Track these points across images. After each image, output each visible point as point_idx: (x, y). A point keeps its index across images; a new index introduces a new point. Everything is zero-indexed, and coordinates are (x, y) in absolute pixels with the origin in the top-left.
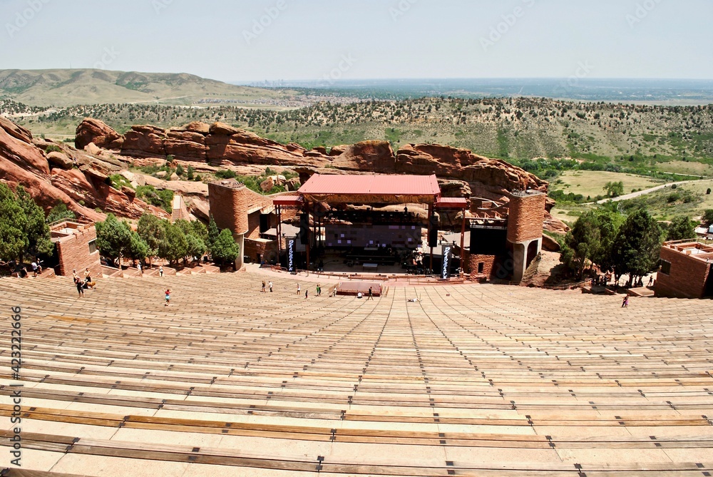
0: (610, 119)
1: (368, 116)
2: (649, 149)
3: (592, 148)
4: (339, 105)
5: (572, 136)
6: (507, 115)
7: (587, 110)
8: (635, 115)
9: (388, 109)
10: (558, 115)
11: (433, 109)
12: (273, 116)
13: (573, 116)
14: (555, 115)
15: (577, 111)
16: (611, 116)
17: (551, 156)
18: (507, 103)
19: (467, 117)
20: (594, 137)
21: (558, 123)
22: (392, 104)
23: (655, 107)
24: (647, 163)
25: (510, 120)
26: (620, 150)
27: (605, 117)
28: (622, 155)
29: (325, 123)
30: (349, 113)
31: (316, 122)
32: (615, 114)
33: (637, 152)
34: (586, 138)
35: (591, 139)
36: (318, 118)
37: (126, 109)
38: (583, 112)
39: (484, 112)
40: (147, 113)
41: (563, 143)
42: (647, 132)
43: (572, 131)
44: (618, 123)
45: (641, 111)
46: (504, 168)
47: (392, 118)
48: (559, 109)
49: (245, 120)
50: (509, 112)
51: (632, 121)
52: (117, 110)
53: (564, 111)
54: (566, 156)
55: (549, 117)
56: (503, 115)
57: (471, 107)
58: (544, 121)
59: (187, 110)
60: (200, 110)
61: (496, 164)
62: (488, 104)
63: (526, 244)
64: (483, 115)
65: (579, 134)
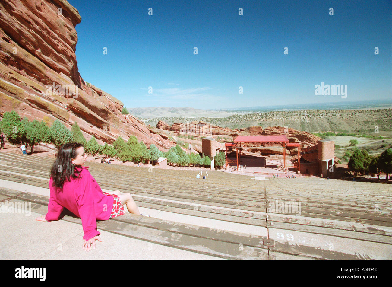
0: (347, 116)
1: (251, 119)
2: (367, 127)
3: (340, 127)
4: (241, 116)
5: (331, 123)
6: (304, 116)
7: (337, 113)
8: (358, 114)
9: (258, 116)
10: (324, 115)
11: (275, 115)
12: (218, 120)
13: (331, 116)
14: (323, 116)
15: (332, 114)
16: (347, 115)
17: (323, 131)
18: (303, 112)
19: (288, 118)
20: (341, 123)
21: (325, 119)
22: (260, 114)
23: (368, 110)
24: (367, 132)
25: (305, 118)
26: (353, 128)
27: (345, 115)
28: (354, 130)
29: (236, 122)
30: (244, 118)
31: (233, 121)
32: (349, 114)
33: (361, 128)
34: (338, 124)
35: (340, 124)
36: (234, 120)
37: (171, 119)
38: (335, 114)
39: (294, 116)
40: (177, 120)
41: (327, 126)
42: (365, 120)
43: (331, 121)
44: (351, 117)
45: (361, 112)
46: (307, 135)
47: (260, 119)
48: (325, 113)
49: (209, 121)
50: (304, 115)
51: (357, 116)
52: (168, 119)
53: (327, 114)
54: (329, 131)
55: (321, 116)
56: (302, 117)
57: (289, 114)
58: (319, 118)
59: (190, 119)
60: (194, 119)
61: (303, 133)
62: (296, 113)
63: (327, 161)
64: (294, 117)
65: (334, 122)
